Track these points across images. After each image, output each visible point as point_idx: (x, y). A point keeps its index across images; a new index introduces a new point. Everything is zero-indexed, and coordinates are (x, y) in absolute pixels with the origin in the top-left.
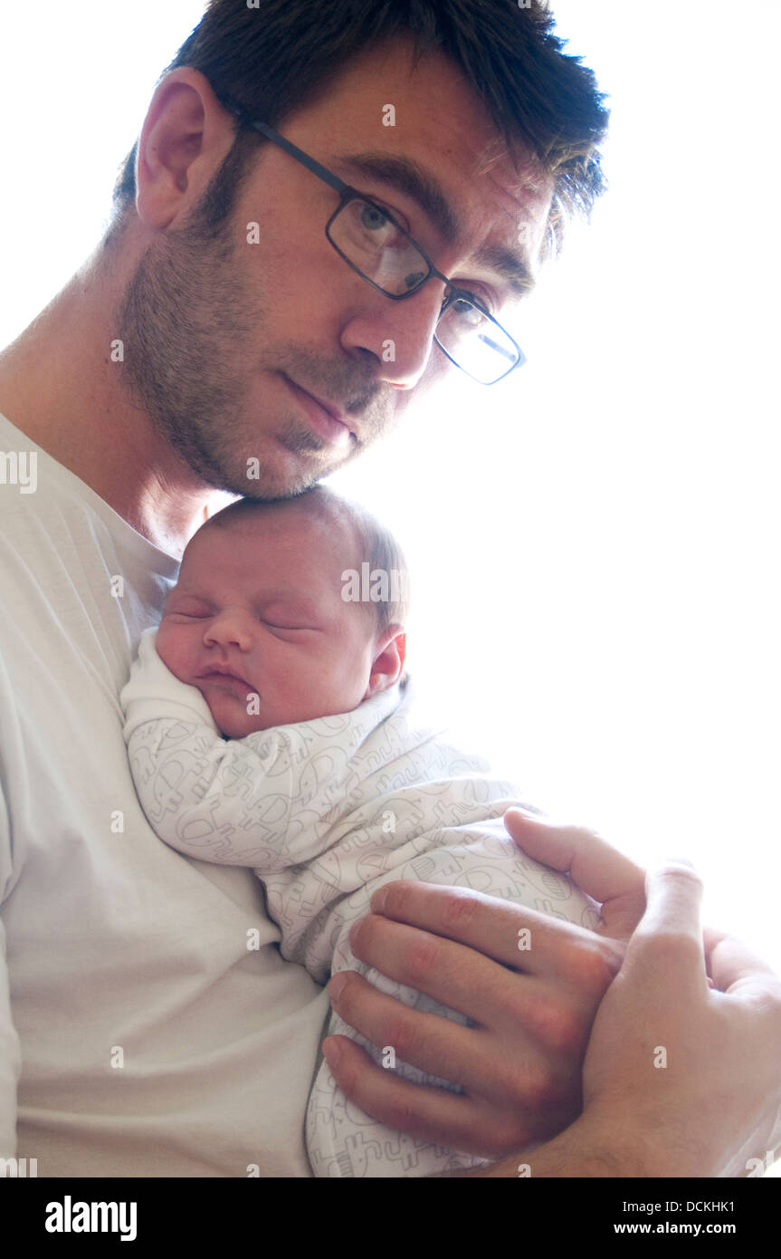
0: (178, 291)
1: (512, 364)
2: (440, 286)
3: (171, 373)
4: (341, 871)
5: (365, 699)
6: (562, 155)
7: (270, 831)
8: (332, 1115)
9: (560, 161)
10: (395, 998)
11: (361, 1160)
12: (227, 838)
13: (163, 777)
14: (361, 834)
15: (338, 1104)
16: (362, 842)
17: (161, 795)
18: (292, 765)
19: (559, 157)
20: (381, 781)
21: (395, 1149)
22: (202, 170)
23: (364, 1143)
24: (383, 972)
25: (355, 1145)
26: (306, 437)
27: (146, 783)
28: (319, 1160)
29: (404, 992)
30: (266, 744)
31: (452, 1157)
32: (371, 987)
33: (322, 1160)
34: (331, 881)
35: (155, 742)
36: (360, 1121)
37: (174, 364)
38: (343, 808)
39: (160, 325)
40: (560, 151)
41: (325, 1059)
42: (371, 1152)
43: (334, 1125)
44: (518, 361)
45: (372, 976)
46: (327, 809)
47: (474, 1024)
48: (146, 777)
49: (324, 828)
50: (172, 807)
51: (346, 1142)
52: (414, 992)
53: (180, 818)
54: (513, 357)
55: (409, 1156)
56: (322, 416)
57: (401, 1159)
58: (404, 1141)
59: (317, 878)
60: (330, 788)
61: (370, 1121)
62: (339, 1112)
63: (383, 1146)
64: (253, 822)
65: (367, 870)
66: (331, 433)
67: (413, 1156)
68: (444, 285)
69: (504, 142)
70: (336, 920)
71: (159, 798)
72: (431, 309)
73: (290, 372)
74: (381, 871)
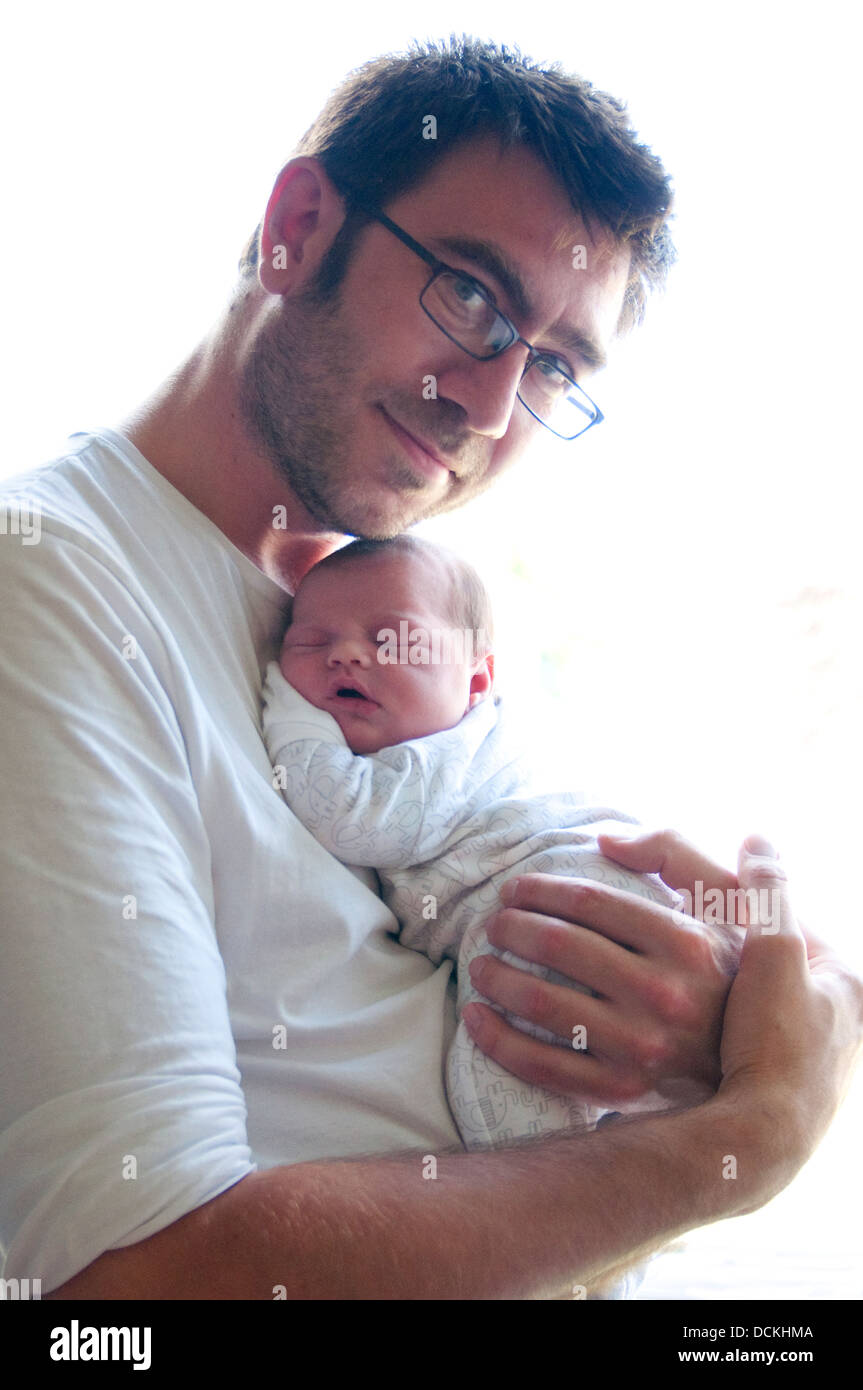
0: (291, 349)
1: (590, 421)
2: (524, 350)
3: (287, 421)
4: (466, 868)
5: (465, 714)
6: (632, 228)
7: (406, 833)
8: (473, 1067)
9: (630, 233)
10: (530, 973)
11: (501, 1105)
12: (372, 841)
13: (317, 790)
14: (479, 839)
15: (478, 1059)
16: (478, 845)
17: (317, 805)
18: (423, 776)
19: (628, 230)
20: (491, 790)
21: (529, 1098)
22: (316, 245)
23: (503, 1091)
24: (515, 954)
25: (495, 1092)
26: (407, 475)
27: (301, 795)
28: (462, 1104)
29: (535, 968)
30: (399, 758)
31: (573, 1107)
32: (505, 965)
33: (465, 1104)
34: (457, 877)
35: (305, 760)
36: (499, 1073)
37: (290, 413)
38: (462, 815)
39: (276, 380)
40: (630, 225)
41: (463, 1021)
42: (509, 1099)
43: (476, 1078)
44: (597, 418)
45: (506, 957)
46: (451, 814)
47: (597, 995)
48: (301, 791)
49: (446, 833)
50: (328, 815)
51: (487, 1088)
52: (545, 969)
53: (334, 825)
54: (592, 416)
55: (541, 1104)
56: (420, 454)
57: (534, 1105)
58: (536, 1092)
59: (442, 875)
60: (453, 796)
61: (506, 1074)
62: (480, 1065)
63: (519, 1094)
64: (393, 826)
65: (490, 866)
66: (430, 471)
67: (544, 1104)
68: (527, 351)
69: (581, 220)
70: (464, 911)
71: (315, 808)
72: (514, 371)
73: (387, 406)
74: (501, 867)
